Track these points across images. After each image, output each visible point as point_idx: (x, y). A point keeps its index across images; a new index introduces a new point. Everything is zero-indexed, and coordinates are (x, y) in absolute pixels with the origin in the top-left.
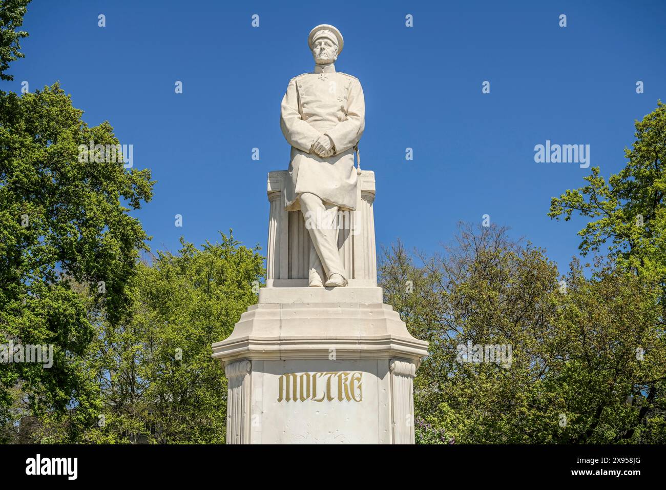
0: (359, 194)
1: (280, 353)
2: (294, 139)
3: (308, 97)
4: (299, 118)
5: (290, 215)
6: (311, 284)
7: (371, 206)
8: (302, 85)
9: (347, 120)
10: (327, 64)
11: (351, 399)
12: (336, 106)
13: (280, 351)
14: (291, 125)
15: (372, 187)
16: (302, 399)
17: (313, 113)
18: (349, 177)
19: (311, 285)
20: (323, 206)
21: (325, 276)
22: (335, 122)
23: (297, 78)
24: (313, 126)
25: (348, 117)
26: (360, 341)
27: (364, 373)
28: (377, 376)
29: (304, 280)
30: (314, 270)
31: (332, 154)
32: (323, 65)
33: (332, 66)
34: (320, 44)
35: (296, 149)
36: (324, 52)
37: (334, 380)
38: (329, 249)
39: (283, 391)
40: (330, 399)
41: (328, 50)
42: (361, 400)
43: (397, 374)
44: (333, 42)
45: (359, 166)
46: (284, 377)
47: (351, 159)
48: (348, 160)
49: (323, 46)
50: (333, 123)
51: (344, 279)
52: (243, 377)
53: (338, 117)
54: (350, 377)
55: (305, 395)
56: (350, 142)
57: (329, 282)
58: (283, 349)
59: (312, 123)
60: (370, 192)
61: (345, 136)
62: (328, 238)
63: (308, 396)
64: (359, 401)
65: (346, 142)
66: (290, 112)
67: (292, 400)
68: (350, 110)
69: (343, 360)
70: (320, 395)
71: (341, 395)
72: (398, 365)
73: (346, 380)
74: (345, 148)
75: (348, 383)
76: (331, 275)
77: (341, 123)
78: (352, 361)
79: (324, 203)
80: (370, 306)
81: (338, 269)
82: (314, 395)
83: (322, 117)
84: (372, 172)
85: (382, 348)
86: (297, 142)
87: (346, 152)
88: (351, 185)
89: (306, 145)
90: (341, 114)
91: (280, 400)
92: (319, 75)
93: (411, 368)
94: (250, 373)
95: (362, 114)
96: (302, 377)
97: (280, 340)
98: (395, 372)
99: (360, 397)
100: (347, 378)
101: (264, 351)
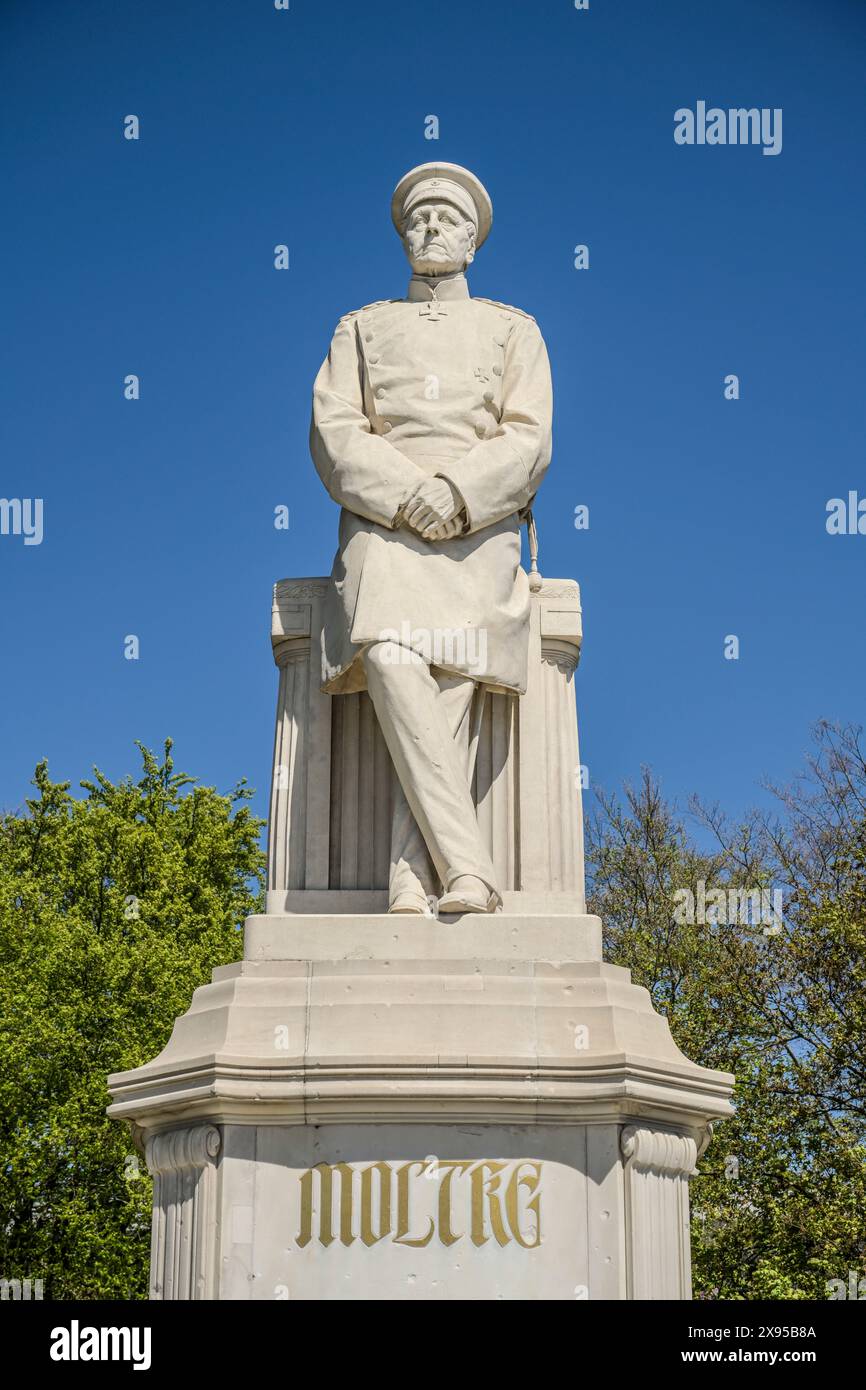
0: (535, 646)
1: (305, 1104)
2: (347, 488)
3: (389, 368)
4: (364, 427)
5: (337, 704)
6: (398, 905)
7: (568, 681)
8: (374, 334)
9: (501, 433)
10: (446, 274)
11: (510, 1240)
12: (469, 393)
13: (305, 1099)
14: (341, 449)
15: (571, 626)
16: (368, 1239)
17: (406, 414)
18: (506, 597)
19: (393, 908)
20: (431, 679)
21: (435, 884)
22: (467, 441)
23: (360, 315)
24: (404, 450)
25: (505, 426)
26: (536, 1072)
27: (549, 1167)
28: (586, 1173)
29: (374, 892)
30: (403, 864)
31: (458, 530)
32: (434, 277)
33: (460, 281)
34: (427, 217)
35: (355, 518)
36: (435, 240)
37: (461, 1184)
38: (447, 804)
39: (313, 1214)
40: (448, 1239)
41: (449, 235)
42: (538, 1243)
43: (643, 1169)
44: (463, 213)
45: (534, 566)
46: (317, 1175)
47: (514, 545)
48: (503, 548)
49: (434, 223)
50: (463, 444)
51: (492, 891)
52: (196, 1174)
53: (475, 427)
54: (505, 1175)
55: (376, 1229)
56: (511, 498)
57: (447, 898)
58: (314, 1093)
59: (400, 444)
60: (566, 642)
61: (496, 479)
62: (447, 775)
63: (385, 1229)
64: (533, 1246)
65: (496, 499)
66: (337, 411)
67: (337, 1243)
68: (510, 407)
69: (486, 1126)
70: (417, 1230)
71: (482, 1228)
72: (647, 1143)
73: (496, 1183)
74: (494, 514)
75: (501, 1192)
76: (454, 880)
77: (484, 443)
78: (512, 1129)
79: (435, 670)
80: (565, 969)
81: (472, 863)
82: (403, 1228)
83: (432, 426)
84: (572, 584)
85: (598, 1093)
86: (357, 497)
87: (497, 527)
88: (513, 621)
89: (384, 505)
90: (486, 419)
91: (303, 1240)
92: (421, 307)
93: (684, 1150)
94: (217, 1161)
95: (544, 416)
96: (367, 1175)
97: (305, 1067)
98: (637, 1162)
99: (535, 1233)
100: (498, 1178)
101: (261, 1098)
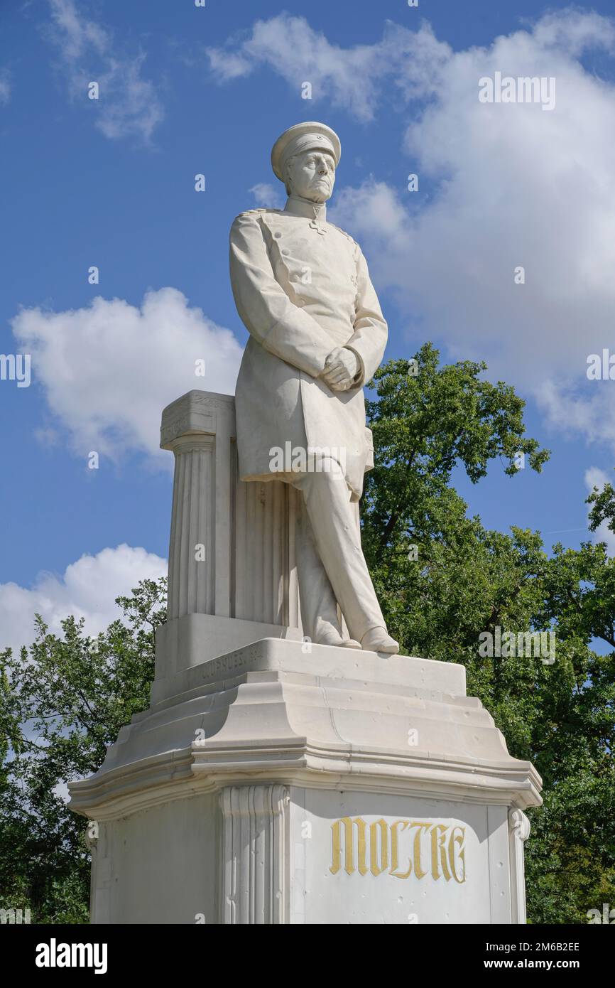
1: (341, 776)
2: (287, 342)
3: (301, 262)
8: (281, 233)
10: (322, 203)
11: (451, 877)
12: (350, 292)
13: (351, 773)
14: (281, 313)
16: (376, 873)
17: (315, 297)
22: (349, 325)
32: (317, 203)
34: (317, 160)
36: (324, 178)
37: (426, 838)
39: (340, 852)
42: (464, 881)
46: (342, 825)
50: (347, 327)
53: (351, 316)
54: (448, 834)
55: (379, 864)
58: (358, 770)
63: (384, 865)
64: (462, 882)
66: (269, 283)
67: (356, 872)
68: (365, 306)
70: (403, 867)
71: (437, 868)
73: (443, 841)
75: (446, 845)
76: (373, 629)
78: (450, 804)
80: (455, 700)
82: (395, 866)
83: (331, 309)
86: (296, 351)
90: (354, 311)
91: (335, 870)
92: (308, 222)
94: (287, 811)
96: (373, 828)
97: (350, 752)
98: (520, 832)
99: (462, 873)
100: (444, 836)
101: (324, 770)
